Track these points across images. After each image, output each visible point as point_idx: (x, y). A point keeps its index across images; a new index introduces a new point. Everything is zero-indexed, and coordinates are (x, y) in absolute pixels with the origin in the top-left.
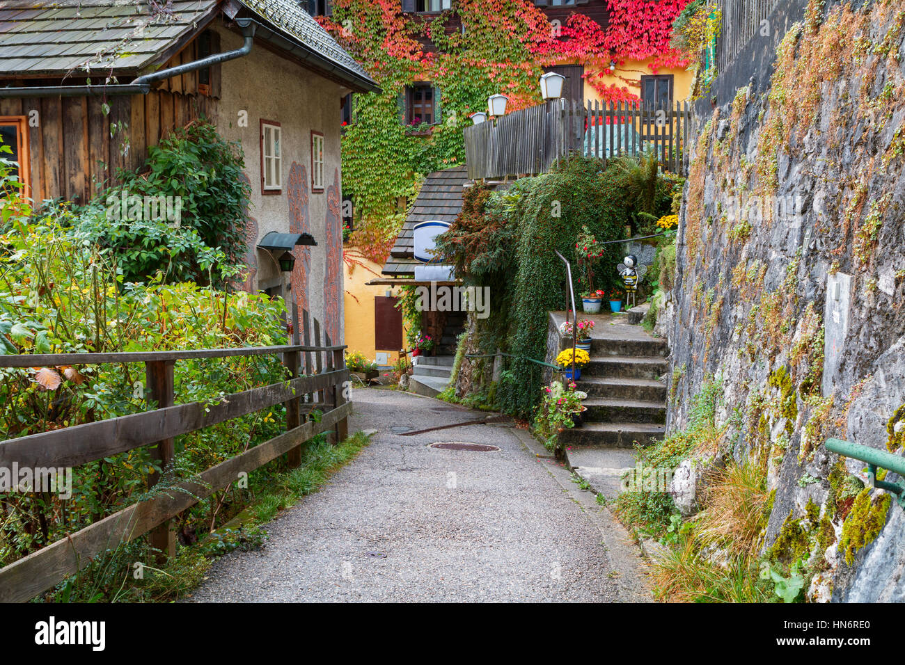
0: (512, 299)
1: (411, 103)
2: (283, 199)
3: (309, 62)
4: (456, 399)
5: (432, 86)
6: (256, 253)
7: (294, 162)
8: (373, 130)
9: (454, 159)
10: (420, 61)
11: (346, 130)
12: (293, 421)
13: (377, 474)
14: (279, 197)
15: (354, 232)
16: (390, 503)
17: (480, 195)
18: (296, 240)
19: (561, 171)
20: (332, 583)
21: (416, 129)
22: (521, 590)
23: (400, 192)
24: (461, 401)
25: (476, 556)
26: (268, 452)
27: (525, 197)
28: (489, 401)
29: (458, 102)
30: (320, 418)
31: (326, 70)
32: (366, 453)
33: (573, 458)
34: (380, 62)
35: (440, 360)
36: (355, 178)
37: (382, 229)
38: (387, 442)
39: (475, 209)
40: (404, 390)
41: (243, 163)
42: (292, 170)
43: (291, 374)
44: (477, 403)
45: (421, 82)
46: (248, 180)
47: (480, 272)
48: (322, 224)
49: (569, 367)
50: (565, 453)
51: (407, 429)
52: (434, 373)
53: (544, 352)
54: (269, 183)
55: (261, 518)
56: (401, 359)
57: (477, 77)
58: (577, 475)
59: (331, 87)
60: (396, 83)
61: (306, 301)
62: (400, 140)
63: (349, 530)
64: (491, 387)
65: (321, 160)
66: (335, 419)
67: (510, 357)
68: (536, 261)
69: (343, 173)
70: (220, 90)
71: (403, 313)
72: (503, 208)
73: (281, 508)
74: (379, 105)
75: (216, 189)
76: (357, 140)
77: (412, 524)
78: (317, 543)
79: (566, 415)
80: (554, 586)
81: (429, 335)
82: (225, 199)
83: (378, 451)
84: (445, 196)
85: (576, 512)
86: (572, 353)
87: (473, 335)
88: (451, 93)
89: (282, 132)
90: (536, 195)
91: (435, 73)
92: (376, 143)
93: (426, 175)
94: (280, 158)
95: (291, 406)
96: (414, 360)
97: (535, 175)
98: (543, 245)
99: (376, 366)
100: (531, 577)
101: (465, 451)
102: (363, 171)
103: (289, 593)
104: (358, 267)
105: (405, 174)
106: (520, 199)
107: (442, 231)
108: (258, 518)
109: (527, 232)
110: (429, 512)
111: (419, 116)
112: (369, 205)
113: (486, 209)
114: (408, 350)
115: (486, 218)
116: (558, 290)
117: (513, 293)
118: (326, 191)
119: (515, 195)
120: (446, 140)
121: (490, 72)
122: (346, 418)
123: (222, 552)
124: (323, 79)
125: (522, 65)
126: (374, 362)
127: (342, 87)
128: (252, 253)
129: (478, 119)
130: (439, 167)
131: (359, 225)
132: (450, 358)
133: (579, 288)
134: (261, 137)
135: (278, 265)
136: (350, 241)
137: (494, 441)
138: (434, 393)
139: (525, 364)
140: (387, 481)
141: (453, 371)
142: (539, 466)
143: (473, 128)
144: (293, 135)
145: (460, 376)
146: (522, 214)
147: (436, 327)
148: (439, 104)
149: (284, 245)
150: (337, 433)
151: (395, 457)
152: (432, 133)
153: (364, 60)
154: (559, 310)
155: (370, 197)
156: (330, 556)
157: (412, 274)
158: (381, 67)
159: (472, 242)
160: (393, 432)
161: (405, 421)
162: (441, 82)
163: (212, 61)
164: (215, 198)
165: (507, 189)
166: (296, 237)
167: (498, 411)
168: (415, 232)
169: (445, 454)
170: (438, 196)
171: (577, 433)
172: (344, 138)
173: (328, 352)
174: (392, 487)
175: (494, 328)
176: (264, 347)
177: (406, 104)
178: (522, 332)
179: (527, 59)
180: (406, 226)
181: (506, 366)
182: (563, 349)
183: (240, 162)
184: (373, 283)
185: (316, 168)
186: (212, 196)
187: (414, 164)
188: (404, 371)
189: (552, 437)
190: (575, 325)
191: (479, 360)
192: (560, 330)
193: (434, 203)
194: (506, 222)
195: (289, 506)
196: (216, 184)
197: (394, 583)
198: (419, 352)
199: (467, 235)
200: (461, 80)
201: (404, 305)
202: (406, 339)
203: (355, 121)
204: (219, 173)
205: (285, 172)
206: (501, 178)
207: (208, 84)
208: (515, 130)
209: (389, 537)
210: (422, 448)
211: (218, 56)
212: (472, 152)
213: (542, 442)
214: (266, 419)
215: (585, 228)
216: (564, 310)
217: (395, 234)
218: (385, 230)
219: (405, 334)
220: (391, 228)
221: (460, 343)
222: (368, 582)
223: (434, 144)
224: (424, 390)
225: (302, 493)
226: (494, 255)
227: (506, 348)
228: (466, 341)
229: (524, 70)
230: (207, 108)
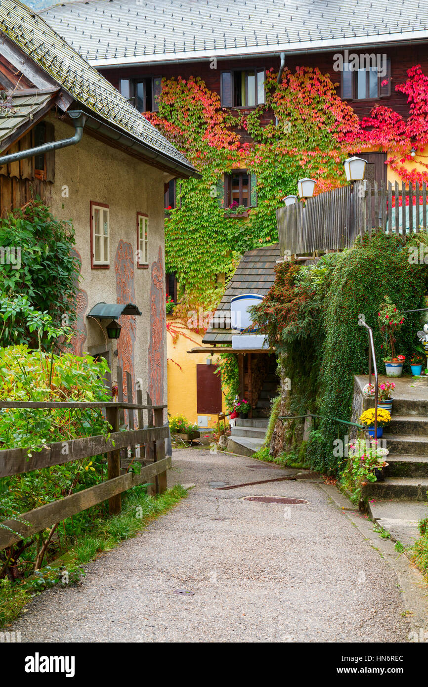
0: (320, 364)
1: (230, 189)
2: (110, 273)
3: (135, 150)
4: (270, 458)
5: (248, 172)
6: (85, 321)
7: (121, 240)
8: (195, 213)
9: (268, 238)
10: (237, 150)
11: (171, 213)
12: (113, 473)
13: (192, 522)
14: (107, 272)
15: (178, 306)
16: (201, 547)
17: (291, 269)
18: (122, 310)
19: (364, 246)
20: (141, 616)
21: (234, 212)
22: (318, 626)
23: (219, 269)
24: (275, 460)
25: (278, 595)
26: (89, 499)
27: (332, 270)
28: (299, 460)
29: (272, 187)
30: (139, 470)
31: (150, 158)
32: (183, 504)
33: (376, 510)
34: (201, 152)
35: (256, 422)
36: (179, 256)
37: (203, 302)
38: (203, 494)
39: (286, 282)
40: (223, 450)
41: (74, 240)
42: (120, 247)
43: (111, 428)
44: (289, 462)
45: (238, 169)
46: (79, 256)
47: (291, 339)
48: (147, 296)
49: (372, 425)
50: (368, 506)
51: (223, 484)
52: (250, 434)
53: (350, 413)
54: (98, 259)
55: (82, 559)
56: (220, 421)
57: (289, 164)
58: (379, 525)
59: (156, 173)
60: (216, 170)
61: (131, 366)
62: (219, 222)
63: (161, 571)
64: (302, 447)
65: (146, 238)
66: (155, 472)
67: (318, 418)
68: (342, 329)
69: (167, 253)
70: (54, 175)
71: (222, 379)
72: (312, 281)
73: (99, 550)
74: (200, 191)
75: (49, 263)
76: (181, 222)
77: (220, 566)
78: (130, 582)
79: (369, 469)
80: (350, 623)
81: (246, 399)
82: (57, 272)
83: (193, 502)
84: (260, 271)
85: (375, 558)
86: (374, 412)
87: (285, 399)
88: (265, 178)
89: (111, 213)
90: (341, 268)
91: (251, 161)
92: (197, 225)
93: (243, 253)
94: (108, 236)
95: (112, 457)
96: (231, 422)
97: (341, 251)
98: (348, 314)
99: (196, 428)
100: (328, 614)
101: (275, 504)
102: (186, 250)
103: (101, 624)
104: (181, 337)
105: (224, 253)
106: (327, 272)
107: (257, 302)
108: (79, 559)
109: (334, 302)
110: (237, 556)
111: (236, 200)
112: (192, 281)
113: (296, 282)
114: (227, 413)
115: (296, 290)
116: (362, 355)
117: (321, 359)
118: (150, 267)
119: (323, 268)
120: (262, 221)
121: (301, 159)
122: (165, 472)
123: (42, 588)
124: (148, 166)
125: (330, 153)
126: (195, 424)
127: (165, 174)
128: (82, 322)
129: (290, 201)
130: (255, 246)
131: (182, 299)
132: (264, 420)
133: (381, 353)
134: (91, 218)
135: (105, 332)
136: (174, 314)
137: (303, 495)
138: (250, 453)
139: (333, 424)
140: (200, 528)
141: (268, 432)
142: (344, 517)
143: (285, 209)
144: (120, 215)
145: (274, 437)
146: (329, 286)
147: (252, 392)
148: (255, 189)
149: (111, 315)
150: (157, 485)
151: (210, 508)
152: (249, 215)
153: (187, 150)
154: (364, 374)
155: (192, 274)
156: (141, 593)
157: (230, 343)
158: (202, 156)
159: (283, 312)
160: (210, 486)
161: (222, 477)
162: (256, 169)
163: (46, 148)
164: (48, 271)
165: (316, 263)
166: (122, 307)
167: (308, 469)
168: (232, 304)
169: (257, 506)
170: (254, 272)
171: (379, 487)
172: (169, 220)
173: (149, 411)
174: (204, 534)
175: (304, 392)
176: (87, 402)
177: (225, 190)
178: (330, 395)
179: (335, 148)
180: (224, 299)
181: (316, 427)
182: (366, 409)
183: (71, 239)
184: (194, 352)
185: (142, 245)
186: (45, 269)
187: (233, 243)
188: (223, 432)
189: (356, 491)
190: (377, 387)
191: (291, 422)
192: (363, 391)
193: (250, 278)
194: (315, 294)
195: (107, 549)
196: (49, 258)
197: (198, 618)
198: (236, 414)
199: (278, 305)
200: (275, 167)
201: (223, 371)
202: (224, 403)
203: (178, 205)
204: (52, 249)
205: (112, 249)
206: (310, 255)
207: (43, 170)
208: (323, 210)
209: (198, 577)
210: (235, 500)
211: (52, 145)
212: (284, 231)
213: (348, 496)
214: (87, 467)
215: (387, 298)
216: (368, 374)
217: (215, 306)
218: (206, 303)
219: (223, 397)
220: (210, 301)
221: (274, 407)
222: (174, 616)
223: (250, 225)
224: (242, 450)
225: (121, 537)
226: (303, 324)
227: (315, 410)
228: (279, 405)
229: (332, 157)
230: (42, 192)
